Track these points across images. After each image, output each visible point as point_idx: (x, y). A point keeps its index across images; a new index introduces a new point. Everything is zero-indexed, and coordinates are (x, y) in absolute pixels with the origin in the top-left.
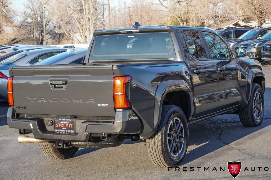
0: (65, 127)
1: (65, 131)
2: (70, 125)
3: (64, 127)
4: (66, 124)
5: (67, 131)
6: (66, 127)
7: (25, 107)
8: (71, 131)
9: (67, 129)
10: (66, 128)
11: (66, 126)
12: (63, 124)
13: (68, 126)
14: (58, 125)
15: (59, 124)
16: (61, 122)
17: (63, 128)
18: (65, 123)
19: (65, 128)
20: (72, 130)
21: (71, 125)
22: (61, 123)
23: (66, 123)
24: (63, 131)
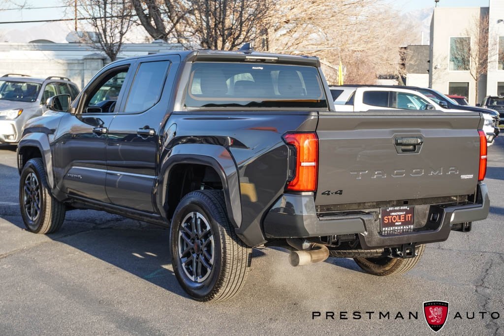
0: (400, 221)
1: (399, 228)
2: (408, 217)
3: (398, 221)
4: (401, 216)
5: (403, 227)
6: (402, 220)
7: (341, 191)
8: (410, 226)
9: (403, 224)
10: (402, 222)
11: (402, 218)
12: (396, 216)
13: (405, 219)
14: (388, 219)
15: (390, 217)
16: (393, 214)
17: (397, 224)
18: (399, 213)
19: (400, 223)
20: (411, 224)
21: (410, 215)
22: (393, 216)
23: (401, 213)
24: (396, 228)
